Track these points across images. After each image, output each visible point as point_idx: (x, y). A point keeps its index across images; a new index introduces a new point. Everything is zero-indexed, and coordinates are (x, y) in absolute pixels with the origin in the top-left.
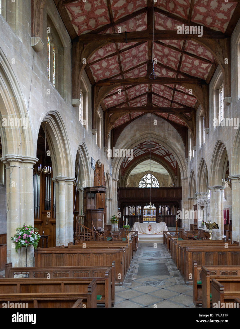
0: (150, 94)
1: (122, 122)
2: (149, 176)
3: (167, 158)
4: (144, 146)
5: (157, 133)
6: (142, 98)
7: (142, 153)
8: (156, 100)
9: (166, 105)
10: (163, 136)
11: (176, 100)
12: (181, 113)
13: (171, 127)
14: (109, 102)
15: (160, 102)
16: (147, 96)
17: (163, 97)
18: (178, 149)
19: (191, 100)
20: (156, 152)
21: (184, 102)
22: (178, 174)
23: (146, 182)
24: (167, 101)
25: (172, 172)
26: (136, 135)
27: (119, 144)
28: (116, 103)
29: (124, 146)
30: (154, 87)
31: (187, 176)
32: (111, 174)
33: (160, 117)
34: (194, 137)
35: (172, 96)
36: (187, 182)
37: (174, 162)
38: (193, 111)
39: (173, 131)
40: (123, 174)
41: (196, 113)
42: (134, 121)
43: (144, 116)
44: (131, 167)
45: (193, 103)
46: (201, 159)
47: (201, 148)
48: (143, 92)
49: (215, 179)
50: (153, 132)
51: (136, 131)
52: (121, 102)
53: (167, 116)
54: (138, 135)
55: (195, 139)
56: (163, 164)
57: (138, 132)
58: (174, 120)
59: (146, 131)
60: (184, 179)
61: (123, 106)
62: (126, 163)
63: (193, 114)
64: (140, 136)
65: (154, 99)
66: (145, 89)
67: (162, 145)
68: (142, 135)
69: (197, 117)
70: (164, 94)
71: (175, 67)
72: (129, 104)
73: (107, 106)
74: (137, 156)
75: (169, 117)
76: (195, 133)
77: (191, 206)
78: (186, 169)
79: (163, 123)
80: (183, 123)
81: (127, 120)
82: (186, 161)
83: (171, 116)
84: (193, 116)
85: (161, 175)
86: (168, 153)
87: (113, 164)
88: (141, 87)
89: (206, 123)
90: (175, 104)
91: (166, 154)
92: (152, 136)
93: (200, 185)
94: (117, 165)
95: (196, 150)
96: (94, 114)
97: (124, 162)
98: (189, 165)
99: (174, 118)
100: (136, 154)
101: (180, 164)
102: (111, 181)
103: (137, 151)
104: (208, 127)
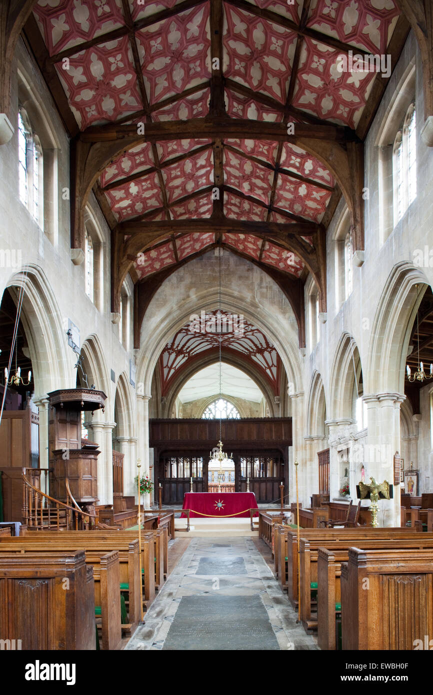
1: (157, 266)
5: (236, 294)
6: (202, 202)
10: (249, 300)
11: (281, 204)
12: (291, 237)
13: (268, 279)
14: (122, 202)
18: (283, 329)
19: (314, 199)
21: (297, 209)
24: (258, 209)
25: (268, 388)
26: (188, 296)
27: (151, 316)
28: (139, 207)
29: (162, 321)
30: (228, 168)
31: (302, 388)
32: (132, 383)
33: (243, 255)
34: (322, 291)
35: (270, 194)
36: (302, 402)
37: (272, 366)
38: (319, 231)
39: (271, 288)
40: (165, 393)
41: (325, 235)
42: (186, 265)
43: (208, 254)
44: (182, 377)
45: (319, 207)
46: (340, 336)
47: (341, 312)
48: (202, 184)
49: (381, 375)
50: (228, 290)
51: (189, 288)
52: (151, 207)
53: (258, 253)
54: (193, 296)
55: (324, 295)
56: (249, 371)
57: (194, 290)
58: (273, 262)
59: (212, 289)
60: (296, 396)
61: (158, 219)
62: (170, 368)
63: (319, 238)
64: (199, 300)
65: (229, 207)
66: (207, 174)
67: (247, 328)
68: (203, 297)
69: (329, 243)
70: (253, 186)
71: (280, 95)
72: (172, 216)
73: (119, 213)
74: (195, 353)
75: (263, 256)
76: (323, 282)
77: (311, 455)
78: (300, 374)
79: (248, 270)
80: (293, 270)
81: (169, 261)
82: (301, 356)
83: (268, 251)
84: (319, 242)
85: (245, 401)
86: (260, 347)
87: (137, 361)
88: (198, 166)
89: (358, 238)
90: (278, 216)
91: (255, 349)
92: (226, 299)
93: (335, 402)
94: (147, 364)
95: (325, 322)
96: (76, 210)
97: (167, 365)
98: (308, 363)
99: (275, 257)
100: (193, 349)
101: (288, 363)
102: (133, 398)
103: (193, 344)
104: (362, 247)
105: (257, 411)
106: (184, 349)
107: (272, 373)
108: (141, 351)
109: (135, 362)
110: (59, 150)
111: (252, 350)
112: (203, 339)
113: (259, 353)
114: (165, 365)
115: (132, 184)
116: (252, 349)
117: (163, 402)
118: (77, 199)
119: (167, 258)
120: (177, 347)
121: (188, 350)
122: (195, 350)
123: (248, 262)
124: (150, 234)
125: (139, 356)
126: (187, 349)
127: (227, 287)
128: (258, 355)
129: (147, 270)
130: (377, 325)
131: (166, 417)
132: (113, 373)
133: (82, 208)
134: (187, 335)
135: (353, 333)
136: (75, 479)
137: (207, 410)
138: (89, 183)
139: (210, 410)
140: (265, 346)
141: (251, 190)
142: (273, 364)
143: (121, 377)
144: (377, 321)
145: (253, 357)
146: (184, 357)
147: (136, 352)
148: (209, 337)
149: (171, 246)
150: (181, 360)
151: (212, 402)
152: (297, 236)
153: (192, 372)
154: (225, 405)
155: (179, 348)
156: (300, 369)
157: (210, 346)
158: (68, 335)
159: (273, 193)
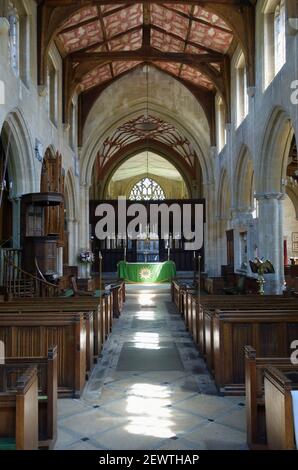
0: (146, 28)
1: (97, 81)
2: (147, 182)
3: (178, 149)
4: (137, 126)
5: (160, 102)
6: (133, 35)
7: (134, 139)
8: (158, 39)
9: (175, 49)
10: (170, 108)
11: (194, 40)
12: (203, 64)
13: (186, 91)
14: (72, 40)
15: (165, 43)
16: (141, 32)
17: (171, 34)
18: (198, 131)
19: (220, 38)
20: (159, 138)
21: (207, 43)
22: (198, 176)
23: (141, 193)
24: (177, 42)
25: (187, 174)
26: (122, 105)
27: (91, 121)
28: (84, 42)
30: (154, 14)
31: (213, 178)
32: (76, 175)
33: (166, 72)
35: (186, 32)
36: (214, 189)
37: (190, 155)
39: (188, 97)
40: (101, 177)
41: (230, 64)
42: (119, 80)
43: (137, 71)
45: (224, 43)
48: (134, 24)
49: (268, 180)
50: (153, 99)
51: (122, 98)
53: (178, 71)
54: (126, 104)
57: (126, 100)
58: (190, 78)
59: (141, 99)
60: (208, 184)
61: (99, 50)
62: (105, 157)
63: (225, 65)
64: (130, 107)
65: (154, 38)
66: (138, 18)
67: (169, 126)
68: (133, 105)
69: (232, 69)
73: (69, 48)
74: (126, 144)
75: (182, 73)
77: (221, 233)
78: (212, 168)
79: (170, 83)
80: (205, 84)
81: (106, 77)
82: (212, 153)
83: (185, 70)
84: (225, 68)
86: (180, 140)
88: (131, 13)
89: (251, 78)
92: (152, 107)
95: (230, 131)
97: (102, 155)
98: (217, 160)
99: (191, 74)
100: (124, 141)
101: (202, 158)
102: (77, 186)
103: (124, 137)
104: (254, 84)
106: (117, 141)
108: (83, 149)
109: (79, 158)
114: (100, 154)
115: (81, 28)
117: (99, 185)
118: (42, 49)
119: (105, 75)
120: (111, 140)
123: (170, 77)
124: (93, 62)
125: (82, 153)
127: (153, 97)
129: (88, 84)
131: (101, 198)
132: (63, 170)
133: (46, 55)
134: (119, 130)
136: (42, 258)
137: (135, 187)
139: (138, 187)
141: (172, 28)
143: (69, 172)
144: (263, 142)
147: (80, 149)
149: (108, 67)
150: (114, 151)
151: (139, 181)
152: (207, 63)
153: (123, 159)
155: (113, 141)
156: (211, 164)
157: (139, 139)
158: (36, 150)
159: (189, 33)
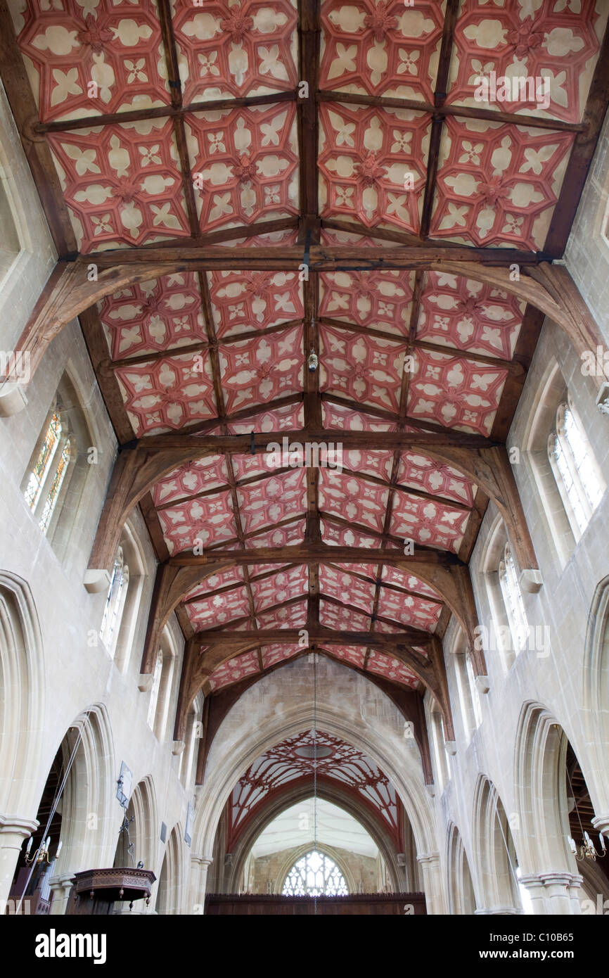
0: (314, 599)
1: (237, 675)
2: (315, 859)
3: (369, 793)
4: (298, 752)
5: (336, 710)
6: (294, 609)
7: (294, 774)
8: (331, 615)
9: (357, 627)
10: (352, 717)
11: (385, 614)
12: (400, 648)
13: (376, 692)
14: (203, 613)
15: (342, 620)
16: (306, 604)
17: (349, 607)
18: (401, 756)
19: (424, 611)
20: (335, 774)
21: (405, 618)
22: (406, 846)
23: (305, 883)
24: (360, 617)
25: (386, 839)
26: (274, 713)
27: (222, 740)
28: (222, 617)
29: (238, 745)
30: (324, 579)
31: (435, 847)
32: (187, 839)
33: (343, 663)
34: (445, 713)
35: (372, 603)
36: (438, 871)
37: (390, 805)
38: (433, 642)
39: (381, 701)
40: (231, 848)
41: (442, 646)
42: (272, 674)
43: (299, 661)
44: (258, 822)
45: (430, 617)
46: (476, 778)
47: (472, 744)
48: (295, 593)
49: (539, 844)
50: (325, 705)
51: (275, 702)
52: (236, 616)
53: (363, 661)
54: (280, 712)
55: (449, 718)
56: (356, 811)
57: (280, 705)
58: (382, 671)
59: (305, 704)
60: (428, 860)
61: (242, 628)
62: (242, 807)
63: (434, 649)
64: (287, 718)
65: (326, 613)
66: (301, 585)
67: (351, 750)
68: (293, 714)
69: (446, 655)
70: (352, 597)
71: (376, 525)
72: (258, 624)
73: (198, 623)
74: (279, 784)
75: (369, 664)
76: (445, 701)
78: (431, 824)
79: (351, 680)
80: (407, 680)
81: (252, 669)
82: (428, 797)
83: (374, 658)
84: (435, 653)
85: (352, 855)
86: (371, 776)
87: (198, 803)
88: (291, 578)
89: (478, 662)
90: (383, 624)
91: (364, 778)
92: (323, 716)
93: (485, 878)
94: (211, 808)
95: (454, 754)
96: (153, 632)
97: (238, 803)
98: (438, 809)
99: (384, 665)
100: (275, 779)
101: (411, 807)
102: (185, 863)
103: (277, 769)
104: (485, 672)
105: (372, 873)
106: (264, 778)
107: (390, 815)
108: (204, 788)
109: (195, 806)
110: (146, 576)
111: (359, 781)
112: (290, 764)
113: (369, 784)
114: (234, 802)
115: (217, 597)
116: (360, 778)
117: (227, 863)
118: (156, 621)
119: (249, 666)
120: (254, 775)
121: (269, 781)
122: (279, 779)
123: (350, 670)
124: (232, 645)
125: (202, 796)
126: (268, 778)
127: (323, 702)
128: (369, 788)
129: (222, 680)
130: (518, 771)
131: (229, 892)
132: (164, 827)
133: (160, 629)
134: (269, 758)
135: (491, 776)
137: (294, 870)
138: (171, 605)
139: (298, 871)
140: (378, 775)
141: (351, 599)
142: (391, 802)
143: (173, 832)
144: (518, 767)
145: (362, 791)
146: (263, 789)
147: (198, 790)
148: (299, 762)
149: (255, 654)
150: (258, 795)
151: (301, 857)
152: (408, 647)
153: (272, 812)
154: (322, 862)
155: (257, 777)
156: (429, 817)
157: (301, 774)
158: (119, 782)
159: (376, 604)
